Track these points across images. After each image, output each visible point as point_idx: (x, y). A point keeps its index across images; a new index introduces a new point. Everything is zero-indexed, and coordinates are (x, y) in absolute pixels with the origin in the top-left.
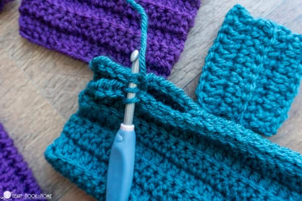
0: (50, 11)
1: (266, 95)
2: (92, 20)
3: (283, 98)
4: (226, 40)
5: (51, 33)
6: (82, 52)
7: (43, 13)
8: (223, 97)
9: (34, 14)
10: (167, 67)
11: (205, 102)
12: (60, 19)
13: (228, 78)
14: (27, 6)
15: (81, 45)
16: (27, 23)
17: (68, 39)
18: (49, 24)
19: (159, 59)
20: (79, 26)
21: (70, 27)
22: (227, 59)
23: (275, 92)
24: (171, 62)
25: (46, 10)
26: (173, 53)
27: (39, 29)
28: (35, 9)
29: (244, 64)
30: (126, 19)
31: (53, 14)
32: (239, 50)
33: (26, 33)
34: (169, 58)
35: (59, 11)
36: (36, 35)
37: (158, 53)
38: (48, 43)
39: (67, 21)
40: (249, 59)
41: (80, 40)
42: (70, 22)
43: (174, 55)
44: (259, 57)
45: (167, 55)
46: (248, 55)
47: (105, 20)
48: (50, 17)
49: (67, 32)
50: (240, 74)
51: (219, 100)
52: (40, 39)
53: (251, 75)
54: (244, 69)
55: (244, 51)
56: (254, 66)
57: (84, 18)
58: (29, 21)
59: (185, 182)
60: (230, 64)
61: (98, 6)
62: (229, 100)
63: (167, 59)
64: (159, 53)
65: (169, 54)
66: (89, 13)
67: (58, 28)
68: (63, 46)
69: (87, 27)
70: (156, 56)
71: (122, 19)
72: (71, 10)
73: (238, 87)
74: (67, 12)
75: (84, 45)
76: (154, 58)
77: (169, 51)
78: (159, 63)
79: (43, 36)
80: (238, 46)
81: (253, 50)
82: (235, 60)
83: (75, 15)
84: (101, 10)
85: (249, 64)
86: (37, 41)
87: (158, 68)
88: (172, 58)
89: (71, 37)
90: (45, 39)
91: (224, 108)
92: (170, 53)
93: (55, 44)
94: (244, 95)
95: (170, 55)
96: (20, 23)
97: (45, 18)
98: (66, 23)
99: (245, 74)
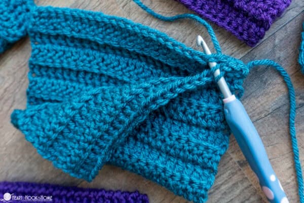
10: (267, 21)
19: (261, 11)
24: (273, 16)
26: (277, 7)
34: (271, 12)
43: (278, 9)
45: (271, 8)
63: (269, 12)
64: (262, 5)
65: (272, 7)
70: (259, 7)
76: (256, 9)
77: (274, 4)
78: (261, 16)
87: (258, 21)
88: (275, 12)
92: (275, 6)
95: (274, 8)
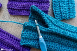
0: (15, 6)
1: (70, 10)
2: (26, 5)
3: (73, 9)
4: (55, 3)
5: (17, 11)
6: (26, 13)
7: (13, 7)
8: (62, 15)
9: (11, 8)
11: (58, 19)
12: (18, 7)
13: (60, 11)
14: (9, 7)
15: (25, 12)
16: (10, 11)
17: (22, 12)
18: (16, 9)
20: (23, 7)
21: (21, 8)
22: (58, 7)
23: (71, 8)
25: (14, 6)
27: (14, 11)
28: (11, 7)
29: (62, 6)
30: (34, 2)
31: (16, 7)
32: (59, 4)
33: (11, 13)
35: (17, 5)
36: (14, 13)
37: (44, 8)
38: (17, 14)
39: (20, 7)
40: (62, 5)
41: (24, 11)
42: (21, 7)
44: (64, 3)
46: (62, 4)
47: (29, 4)
48: (16, 8)
49: (21, 10)
50: (63, 9)
51: (61, 17)
52: (15, 14)
53: (65, 8)
54: (63, 7)
55: (61, 3)
56: (65, 5)
57: (24, 5)
58: (11, 10)
59: (52, 44)
60: (59, 8)
61: (26, 1)
62: (63, 15)
66: (24, 4)
67: (18, 10)
68: (21, 14)
69: (25, 7)
71: (33, 3)
72: (20, 4)
73: (64, 12)
74: (19, 5)
75: (26, 12)
79: (15, 13)
80: (58, 3)
81: (62, 2)
82: (60, 6)
83: (21, 5)
84: (27, 2)
85: (63, 6)
86: (14, 14)
89: (22, 11)
90: (16, 13)
91: (63, 18)
93: (19, 14)
94: (66, 13)
96: (9, 11)
97: (15, 8)
98: (20, 8)
99: (64, 8)
